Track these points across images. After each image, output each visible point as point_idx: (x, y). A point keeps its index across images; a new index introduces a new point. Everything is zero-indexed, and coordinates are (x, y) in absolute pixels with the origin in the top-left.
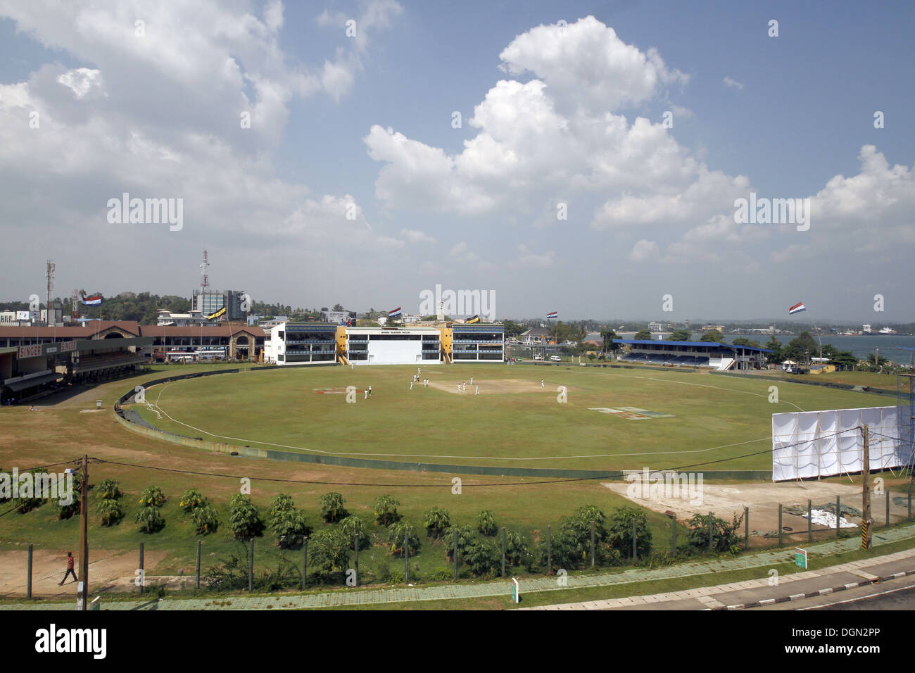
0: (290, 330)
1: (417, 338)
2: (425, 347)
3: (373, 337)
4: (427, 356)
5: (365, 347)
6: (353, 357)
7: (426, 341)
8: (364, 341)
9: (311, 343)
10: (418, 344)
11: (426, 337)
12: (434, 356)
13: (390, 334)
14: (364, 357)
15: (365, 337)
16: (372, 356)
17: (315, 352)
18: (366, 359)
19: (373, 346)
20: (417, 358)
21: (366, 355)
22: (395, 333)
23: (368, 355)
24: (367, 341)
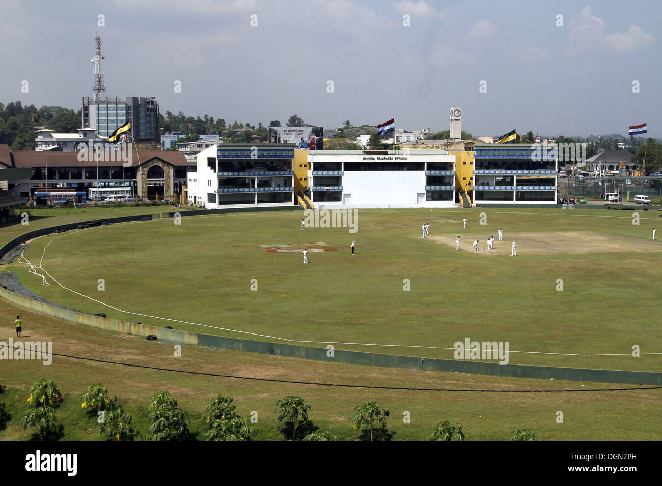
0: (225, 156)
1: (418, 166)
2: (431, 181)
3: (350, 166)
4: (433, 196)
5: (337, 181)
6: (320, 197)
7: (433, 172)
8: (336, 172)
9: (257, 176)
10: (420, 178)
11: (432, 166)
12: (444, 195)
13: (376, 161)
14: (336, 197)
15: (336, 166)
16: (349, 195)
17: (262, 189)
18: (339, 199)
19: (349, 180)
20: (419, 198)
21: (339, 193)
22: (383, 159)
23: (343, 193)
24: (340, 172)
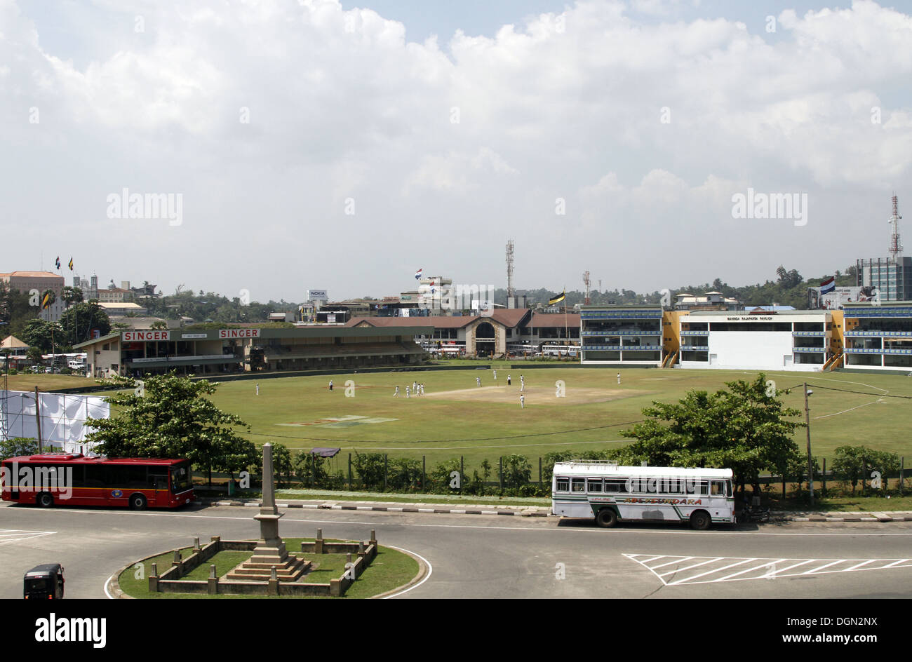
0: (588, 317)
1: (784, 327)
2: (799, 342)
3: (717, 327)
4: (805, 359)
5: (703, 341)
6: (688, 356)
7: (800, 333)
8: (702, 333)
9: (622, 335)
10: (787, 339)
11: (800, 326)
12: (817, 360)
13: (741, 321)
14: (703, 357)
15: (703, 326)
16: (715, 355)
17: (626, 347)
18: (706, 359)
19: (714, 337)
20: (786, 361)
21: (706, 353)
22: (748, 319)
23: (709, 353)
24: (706, 333)
